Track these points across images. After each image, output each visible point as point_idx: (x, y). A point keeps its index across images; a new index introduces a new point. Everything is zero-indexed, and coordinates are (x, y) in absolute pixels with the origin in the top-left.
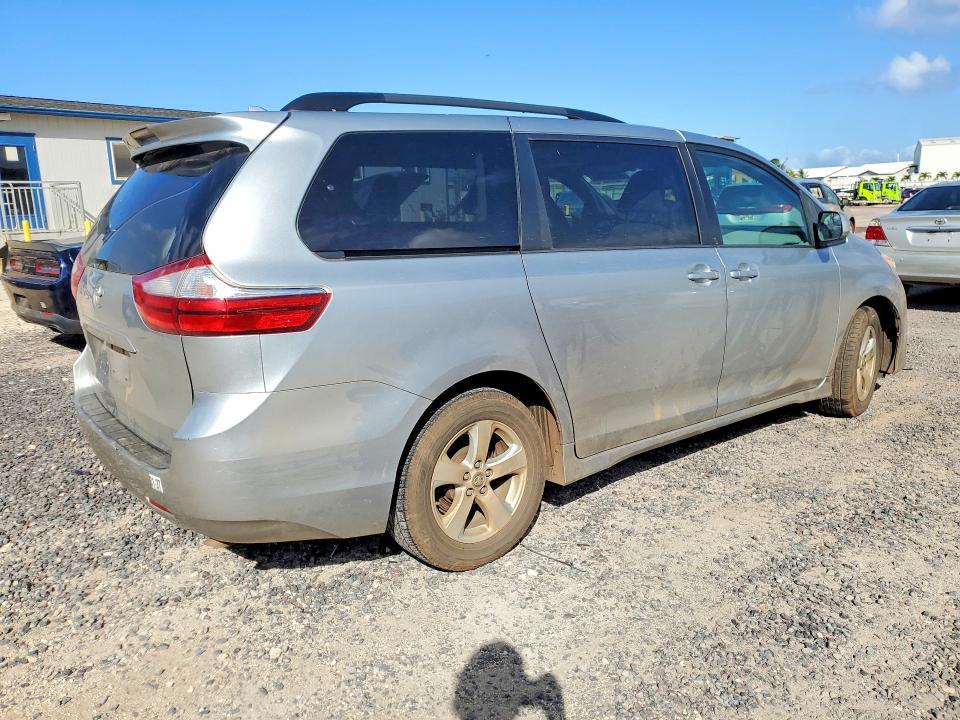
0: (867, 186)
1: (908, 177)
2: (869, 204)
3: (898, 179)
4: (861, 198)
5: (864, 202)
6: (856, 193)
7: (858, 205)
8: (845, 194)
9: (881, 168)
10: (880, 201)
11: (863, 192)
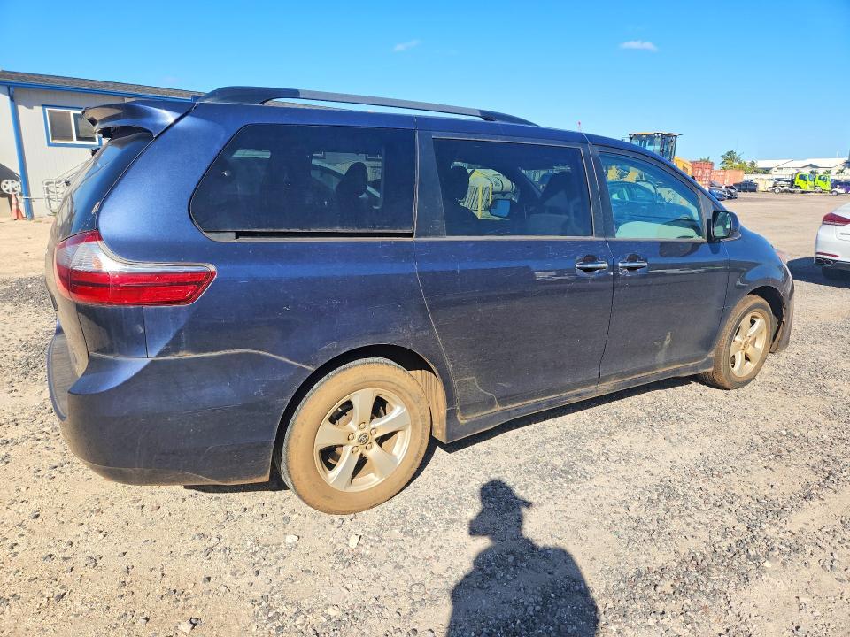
0: (803, 178)
1: (842, 171)
2: (803, 192)
3: (834, 171)
4: (797, 187)
5: (799, 190)
6: (792, 182)
7: (793, 192)
8: (783, 183)
9: (822, 163)
10: (812, 190)
11: (798, 182)
